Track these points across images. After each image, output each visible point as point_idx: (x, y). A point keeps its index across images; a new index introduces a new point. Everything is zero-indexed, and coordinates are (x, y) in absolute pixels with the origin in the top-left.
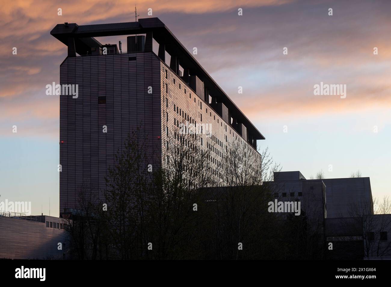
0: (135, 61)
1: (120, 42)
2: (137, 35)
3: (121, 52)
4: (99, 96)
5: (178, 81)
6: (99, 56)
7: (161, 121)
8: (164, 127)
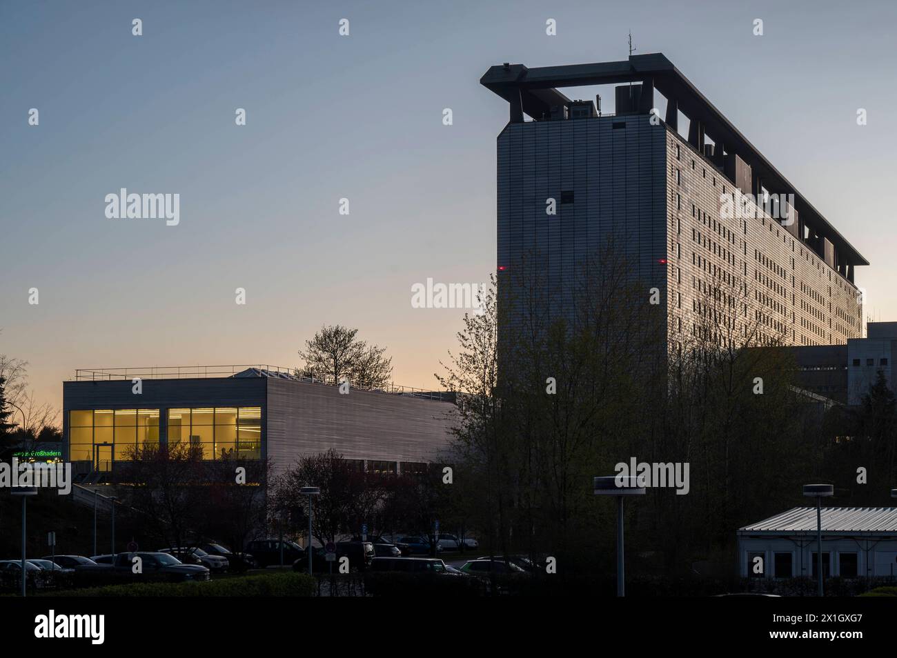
0: (623, 130)
1: (598, 96)
2: (633, 83)
3: (600, 114)
4: (563, 190)
5: (701, 163)
6: (562, 122)
7: (666, 234)
8: (673, 244)
